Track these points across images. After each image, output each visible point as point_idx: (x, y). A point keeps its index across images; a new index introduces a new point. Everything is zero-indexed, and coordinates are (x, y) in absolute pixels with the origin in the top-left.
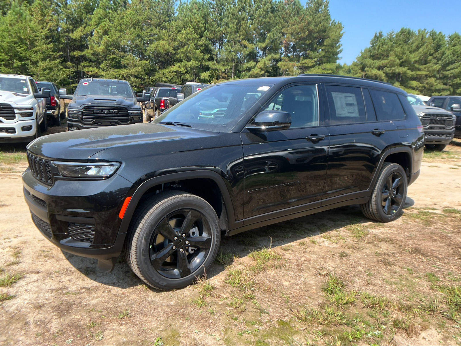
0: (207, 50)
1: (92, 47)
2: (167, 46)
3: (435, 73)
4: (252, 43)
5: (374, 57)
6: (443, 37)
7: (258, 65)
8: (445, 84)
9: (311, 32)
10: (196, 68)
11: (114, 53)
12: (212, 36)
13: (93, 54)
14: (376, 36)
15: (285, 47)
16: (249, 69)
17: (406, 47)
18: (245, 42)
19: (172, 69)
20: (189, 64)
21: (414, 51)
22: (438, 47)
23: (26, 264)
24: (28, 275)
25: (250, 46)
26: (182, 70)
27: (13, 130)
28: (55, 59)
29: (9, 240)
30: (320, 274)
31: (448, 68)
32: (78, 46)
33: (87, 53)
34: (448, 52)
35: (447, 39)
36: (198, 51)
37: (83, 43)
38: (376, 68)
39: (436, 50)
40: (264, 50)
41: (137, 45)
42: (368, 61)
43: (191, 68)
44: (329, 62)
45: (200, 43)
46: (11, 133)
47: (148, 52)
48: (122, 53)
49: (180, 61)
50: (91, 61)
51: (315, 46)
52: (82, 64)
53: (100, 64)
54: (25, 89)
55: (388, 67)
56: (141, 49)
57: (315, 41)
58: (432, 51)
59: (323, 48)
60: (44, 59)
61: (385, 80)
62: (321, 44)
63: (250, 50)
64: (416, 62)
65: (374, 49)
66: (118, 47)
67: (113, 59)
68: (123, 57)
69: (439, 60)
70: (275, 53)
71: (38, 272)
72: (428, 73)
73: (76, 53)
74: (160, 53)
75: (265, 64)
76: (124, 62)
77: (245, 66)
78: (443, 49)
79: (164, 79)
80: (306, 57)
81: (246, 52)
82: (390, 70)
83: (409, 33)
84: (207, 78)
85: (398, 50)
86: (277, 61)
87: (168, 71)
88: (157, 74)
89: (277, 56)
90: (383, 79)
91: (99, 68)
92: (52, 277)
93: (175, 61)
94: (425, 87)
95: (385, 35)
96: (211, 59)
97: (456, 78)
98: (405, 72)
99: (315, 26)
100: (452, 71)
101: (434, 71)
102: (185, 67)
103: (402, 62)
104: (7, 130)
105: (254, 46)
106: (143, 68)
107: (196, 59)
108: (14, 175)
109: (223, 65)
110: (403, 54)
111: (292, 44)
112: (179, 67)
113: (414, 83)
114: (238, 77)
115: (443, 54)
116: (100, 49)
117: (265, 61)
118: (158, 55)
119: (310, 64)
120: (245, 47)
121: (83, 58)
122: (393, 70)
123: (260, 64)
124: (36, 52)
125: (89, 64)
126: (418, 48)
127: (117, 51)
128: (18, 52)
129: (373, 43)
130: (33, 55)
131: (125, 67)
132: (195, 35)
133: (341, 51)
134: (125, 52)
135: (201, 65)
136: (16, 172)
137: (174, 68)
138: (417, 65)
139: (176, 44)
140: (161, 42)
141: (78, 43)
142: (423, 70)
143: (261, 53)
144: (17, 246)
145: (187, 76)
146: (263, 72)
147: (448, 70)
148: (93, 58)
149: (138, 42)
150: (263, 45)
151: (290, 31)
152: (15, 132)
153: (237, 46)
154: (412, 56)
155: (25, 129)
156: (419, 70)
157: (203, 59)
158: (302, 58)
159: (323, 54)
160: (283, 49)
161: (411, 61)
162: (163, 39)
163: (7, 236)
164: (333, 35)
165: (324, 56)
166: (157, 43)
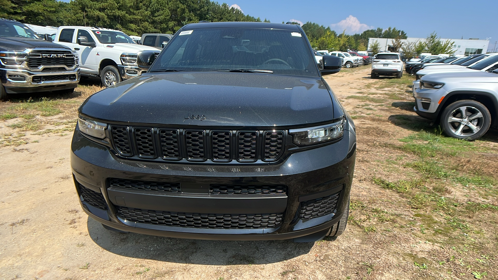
3: (147, 18)
8: (155, 28)
31: (156, 15)
38: (97, 9)
55: (108, 10)
61: (107, 21)
64: (130, 7)
69: (148, 7)
72: (142, 17)
82: (111, 12)
90: (106, 21)
94: (141, 29)
97: (162, 23)
98: (124, 15)
100: (159, 17)
101: (146, 16)
103: (120, 6)
113: (133, 26)
122: (113, 13)
138: (131, 10)
142: (137, 15)
147: (156, 17)
156: (134, 14)
161: (127, 6)
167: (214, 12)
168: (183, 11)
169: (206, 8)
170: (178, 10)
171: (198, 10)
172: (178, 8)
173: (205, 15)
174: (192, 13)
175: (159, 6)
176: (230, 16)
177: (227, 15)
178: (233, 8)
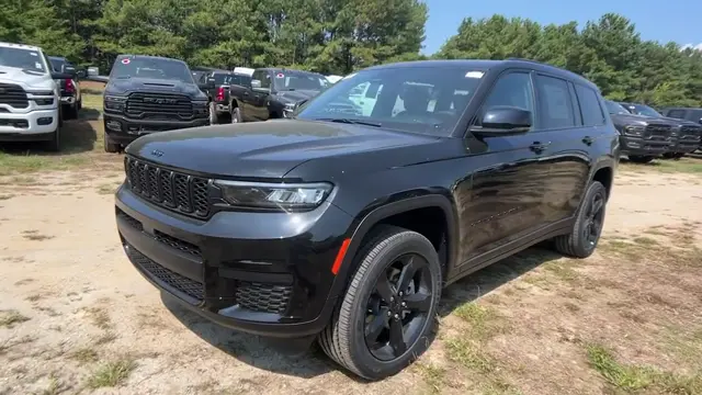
0: (261, 27)
1: (108, 15)
2: (209, 20)
4: (318, 21)
5: (462, 47)
6: (538, 27)
7: (326, 49)
9: (390, 13)
10: (246, 49)
11: (139, 25)
12: (267, 10)
13: (109, 25)
14: (464, 22)
15: (359, 29)
16: (314, 55)
17: (498, 38)
18: (311, 21)
19: (217, 49)
20: (239, 44)
21: (507, 44)
22: (533, 39)
23: (126, 340)
24: (139, 361)
25: (317, 26)
26: (230, 50)
27: (23, 123)
28: (58, 28)
29: (77, 297)
30: (567, 340)
32: (87, 13)
33: (101, 22)
34: (544, 46)
35: (542, 30)
36: (250, 28)
37: (96, 9)
39: (531, 43)
40: (333, 31)
41: (170, 17)
42: (455, 52)
43: (240, 50)
44: (410, 50)
45: (253, 18)
46: (21, 127)
47: (185, 26)
48: (150, 26)
49: (226, 39)
50: (105, 33)
51: (395, 30)
52: (94, 37)
53: (118, 38)
54: (38, 66)
56: (174, 21)
57: (395, 24)
58: (527, 44)
59: (404, 33)
60: (43, 28)
62: (401, 27)
63: (316, 30)
65: (462, 38)
66: (144, 17)
67: (137, 32)
68: (150, 31)
69: (534, 54)
70: (348, 36)
71: (156, 355)
73: (86, 22)
74: (200, 28)
75: (334, 49)
76: (151, 37)
77: (310, 50)
78: (539, 42)
79: (206, 62)
80: (384, 43)
81: (312, 32)
83: (502, 20)
84: (262, 62)
85: (490, 40)
86: (349, 46)
87: (210, 51)
88: (195, 54)
89: (348, 40)
91: (116, 43)
92: (183, 363)
93: (220, 39)
95: (475, 21)
96: (267, 39)
99: (395, 5)
102: (233, 47)
104: (16, 123)
105: (321, 26)
106: (178, 46)
107: (248, 38)
108: (39, 190)
109: (282, 48)
110: (495, 45)
111: (366, 26)
112: (226, 47)
114: (301, 63)
115: (539, 47)
116: (120, 18)
117: (333, 46)
118: (198, 30)
119: (390, 53)
120: (309, 26)
121: (96, 30)
123: (329, 49)
124: (32, 17)
125: (102, 38)
126: (511, 40)
127: (142, 23)
128: (4, 15)
129: (460, 30)
130: (28, 21)
131: (153, 43)
132: (246, 8)
133: (424, 38)
134: (153, 24)
135: (255, 46)
136: (40, 184)
137: (220, 48)
139: (222, 17)
140: (203, 14)
141: (88, 9)
143: (329, 35)
144: (96, 306)
145: (236, 60)
146: (332, 59)
148: (108, 29)
149: (171, 11)
150: (333, 26)
151: (366, 9)
152: (27, 126)
153: (300, 25)
154: (505, 48)
155: (41, 121)
157: (256, 39)
158: (378, 44)
159: (404, 40)
160: (355, 31)
162: (205, 10)
163: (71, 290)
164: (415, 18)
165: (405, 44)
166: (196, 15)
167: (649, 58)
168: (589, 57)
169: (630, 51)
170: (582, 56)
171: (617, 55)
172: (582, 53)
173: (627, 62)
174: (603, 61)
175: (551, 53)
176: (679, 62)
177: (673, 61)
178: (688, 49)
